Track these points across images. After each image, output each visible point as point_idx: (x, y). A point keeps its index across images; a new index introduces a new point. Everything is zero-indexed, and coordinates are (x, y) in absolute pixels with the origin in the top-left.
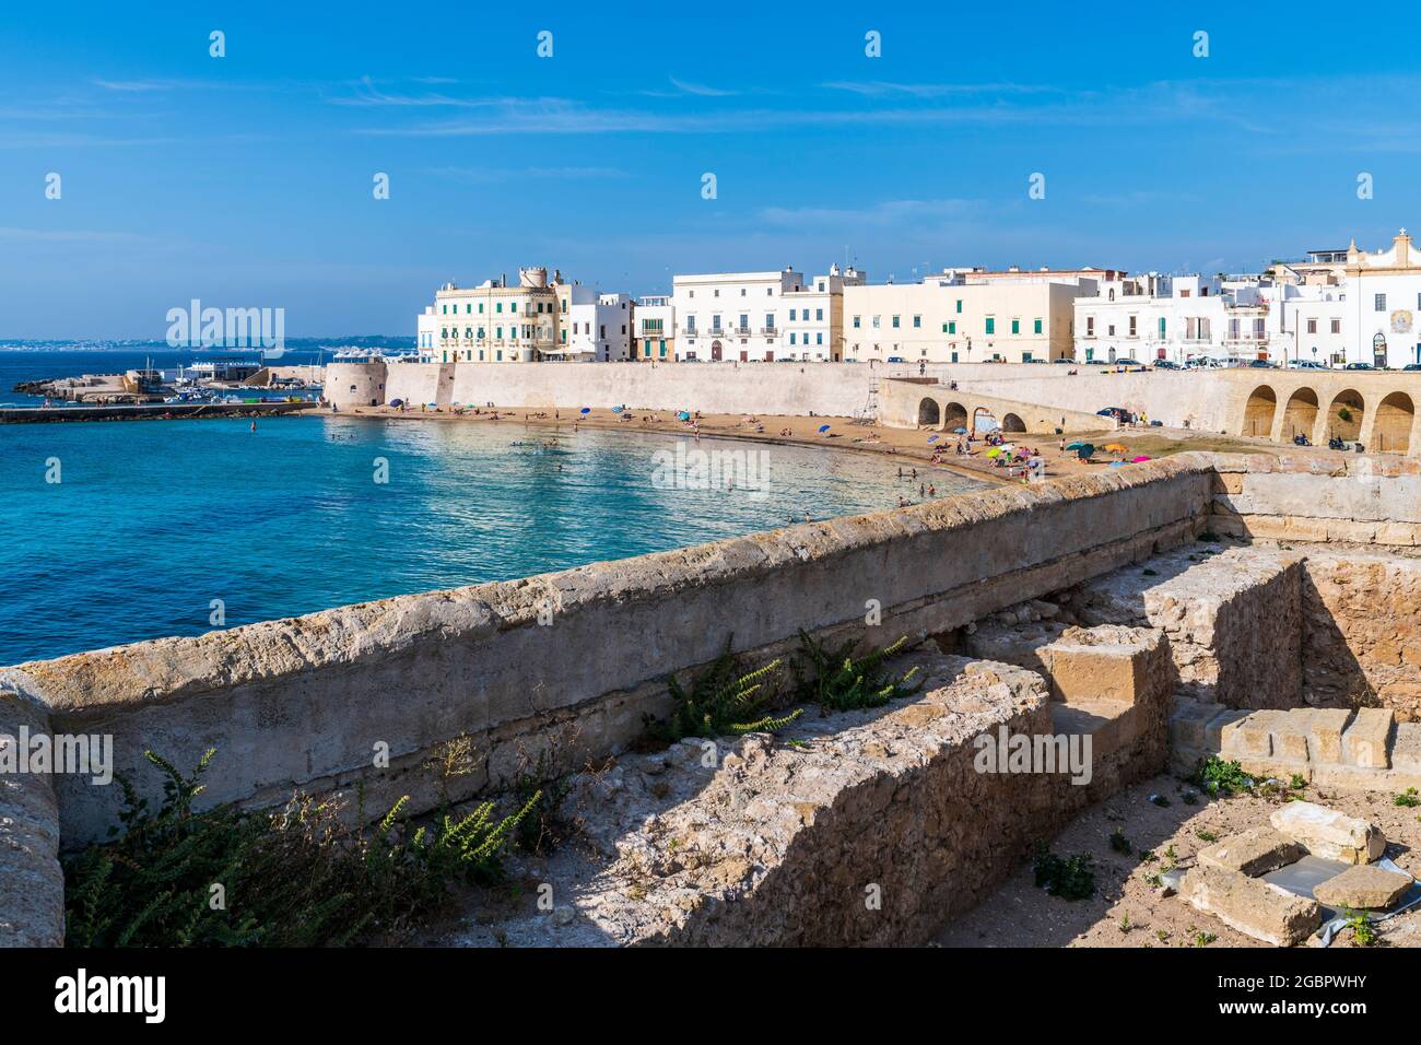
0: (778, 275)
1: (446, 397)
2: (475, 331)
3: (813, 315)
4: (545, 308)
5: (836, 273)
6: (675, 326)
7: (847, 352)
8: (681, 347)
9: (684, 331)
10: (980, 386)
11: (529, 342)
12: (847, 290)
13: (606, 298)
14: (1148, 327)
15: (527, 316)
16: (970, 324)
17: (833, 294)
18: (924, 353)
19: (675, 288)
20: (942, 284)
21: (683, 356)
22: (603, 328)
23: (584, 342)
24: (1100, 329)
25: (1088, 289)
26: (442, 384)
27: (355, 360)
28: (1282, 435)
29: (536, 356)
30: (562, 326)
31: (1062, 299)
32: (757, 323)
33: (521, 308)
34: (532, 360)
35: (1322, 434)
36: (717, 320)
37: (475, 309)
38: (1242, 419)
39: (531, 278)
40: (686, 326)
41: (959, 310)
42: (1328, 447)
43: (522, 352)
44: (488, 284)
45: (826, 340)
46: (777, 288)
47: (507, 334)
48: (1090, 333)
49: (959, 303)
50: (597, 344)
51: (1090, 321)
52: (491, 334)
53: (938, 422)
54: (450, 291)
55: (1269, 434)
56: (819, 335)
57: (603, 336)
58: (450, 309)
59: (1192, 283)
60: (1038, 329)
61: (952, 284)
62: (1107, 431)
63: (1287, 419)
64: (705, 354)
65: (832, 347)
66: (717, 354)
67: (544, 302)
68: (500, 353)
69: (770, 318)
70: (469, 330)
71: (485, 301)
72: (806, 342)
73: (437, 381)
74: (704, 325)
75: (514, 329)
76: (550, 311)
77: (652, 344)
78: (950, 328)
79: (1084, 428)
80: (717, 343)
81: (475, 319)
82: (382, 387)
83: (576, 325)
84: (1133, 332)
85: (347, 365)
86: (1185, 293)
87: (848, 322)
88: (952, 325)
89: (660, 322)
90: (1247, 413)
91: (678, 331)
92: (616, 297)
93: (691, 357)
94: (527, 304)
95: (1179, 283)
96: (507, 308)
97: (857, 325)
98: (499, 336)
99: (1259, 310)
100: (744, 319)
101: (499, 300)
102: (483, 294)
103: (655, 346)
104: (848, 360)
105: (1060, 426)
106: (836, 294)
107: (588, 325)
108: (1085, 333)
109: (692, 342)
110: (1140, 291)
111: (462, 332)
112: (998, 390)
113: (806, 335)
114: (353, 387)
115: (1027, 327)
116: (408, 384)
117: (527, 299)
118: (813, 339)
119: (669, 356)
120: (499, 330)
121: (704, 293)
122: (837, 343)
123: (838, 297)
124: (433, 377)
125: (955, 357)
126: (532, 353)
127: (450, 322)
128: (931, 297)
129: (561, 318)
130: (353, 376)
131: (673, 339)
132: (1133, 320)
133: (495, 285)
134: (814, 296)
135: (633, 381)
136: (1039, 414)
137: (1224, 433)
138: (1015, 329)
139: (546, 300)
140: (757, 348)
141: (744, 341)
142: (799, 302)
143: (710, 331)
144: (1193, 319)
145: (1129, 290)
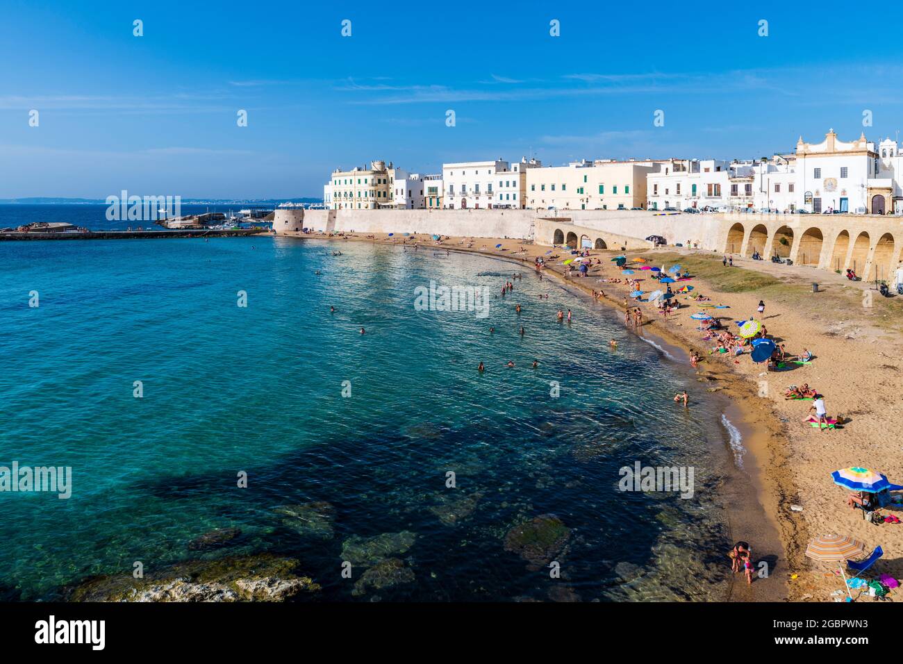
0: (493, 163)
1: (332, 227)
2: (348, 193)
3: (511, 184)
4: (382, 182)
5: (525, 162)
6: (444, 190)
7: (528, 205)
8: (446, 201)
9: (448, 193)
10: (588, 223)
11: (373, 199)
12: (528, 171)
13: (413, 176)
14: (686, 189)
15: (372, 185)
16: (591, 189)
17: (521, 173)
18: (567, 204)
19: (444, 171)
20: (577, 167)
21: (448, 206)
22: (410, 192)
23: (400, 199)
24: (661, 191)
25: (656, 168)
26: (330, 220)
27: (288, 208)
28: (746, 253)
29: (377, 206)
30: (391, 191)
31: (640, 174)
32: (483, 189)
33: (369, 181)
34: (375, 208)
35: (769, 253)
36: (464, 187)
37: (348, 182)
38: (726, 243)
39: (377, 166)
40: (449, 191)
41: (586, 181)
42: (771, 261)
43: (370, 204)
44: (356, 169)
45: (518, 197)
46: (493, 170)
47: (363, 195)
48: (656, 193)
49: (586, 177)
50: (407, 200)
51: (656, 186)
52: (356, 195)
53: (563, 243)
54: (337, 174)
55: (739, 252)
56: (514, 195)
57: (410, 196)
58: (338, 182)
59: (711, 164)
60: (627, 191)
61: (584, 166)
62: (648, 249)
63: (750, 243)
64: (458, 205)
65: (521, 201)
66: (464, 206)
67: (382, 179)
68: (360, 204)
69: (490, 186)
70: (346, 193)
71: (352, 178)
72: (508, 198)
73: (327, 218)
74: (458, 190)
75: (366, 192)
76: (385, 183)
77: (433, 199)
78: (581, 191)
79: (637, 247)
80: (464, 199)
81: (348, 188)
82: (301, 222)
83: (397, 190)
84: (678, 193)
85: (284, 210)
86: (707, 170)
87: (529, 188)
88: (582, 189)
89: (437, 188)
90: (728, 239)
91: (445, 193)
92: (417, 176)
93: (452, 207)
94: (372, 180)
95: (704, 164)
96: (363, 181)
97: (533, 189)
98: (359, 196)
99: (748, 179)
100: (477, 186)
101: (359, 177)
102: (353, 174)
103: (434, 201)
104: (528, 208)
105: (624, 246)
106: (523, 173)
107: (402, 190)
108: (653, 193)
109: (452, 199)
110: (684, 169)
111: (343, 194)
112: (598, 225)
113: (508, 195)
114: (286, 222)
115: (621, 190)
116: (314, 220)
117: (372, 177)
118: (511, 197)
119: (441, 206)
120: (359, 192)
121: (458, 173)
122: (523, 199)
123: (524, 174)
124: (325, 216)
125: (583, 207)
126: (375, 204)
127: (338, 188)
128: (571, 174)
129: (390, 186)
130: (286, 216)
131: (443, 197)
132: (678, 185)
133: (359, 170)
134: (512, 174)
135: (420, 219)
136: (614, 239)
137: (715, 251)
138: (615, 191)
139: (382, 177)
140: (484, 202)
141: (477, 198)
142: (505, 177)
143: (460, 193)
144: (711, 185)
145: (677, 168)
